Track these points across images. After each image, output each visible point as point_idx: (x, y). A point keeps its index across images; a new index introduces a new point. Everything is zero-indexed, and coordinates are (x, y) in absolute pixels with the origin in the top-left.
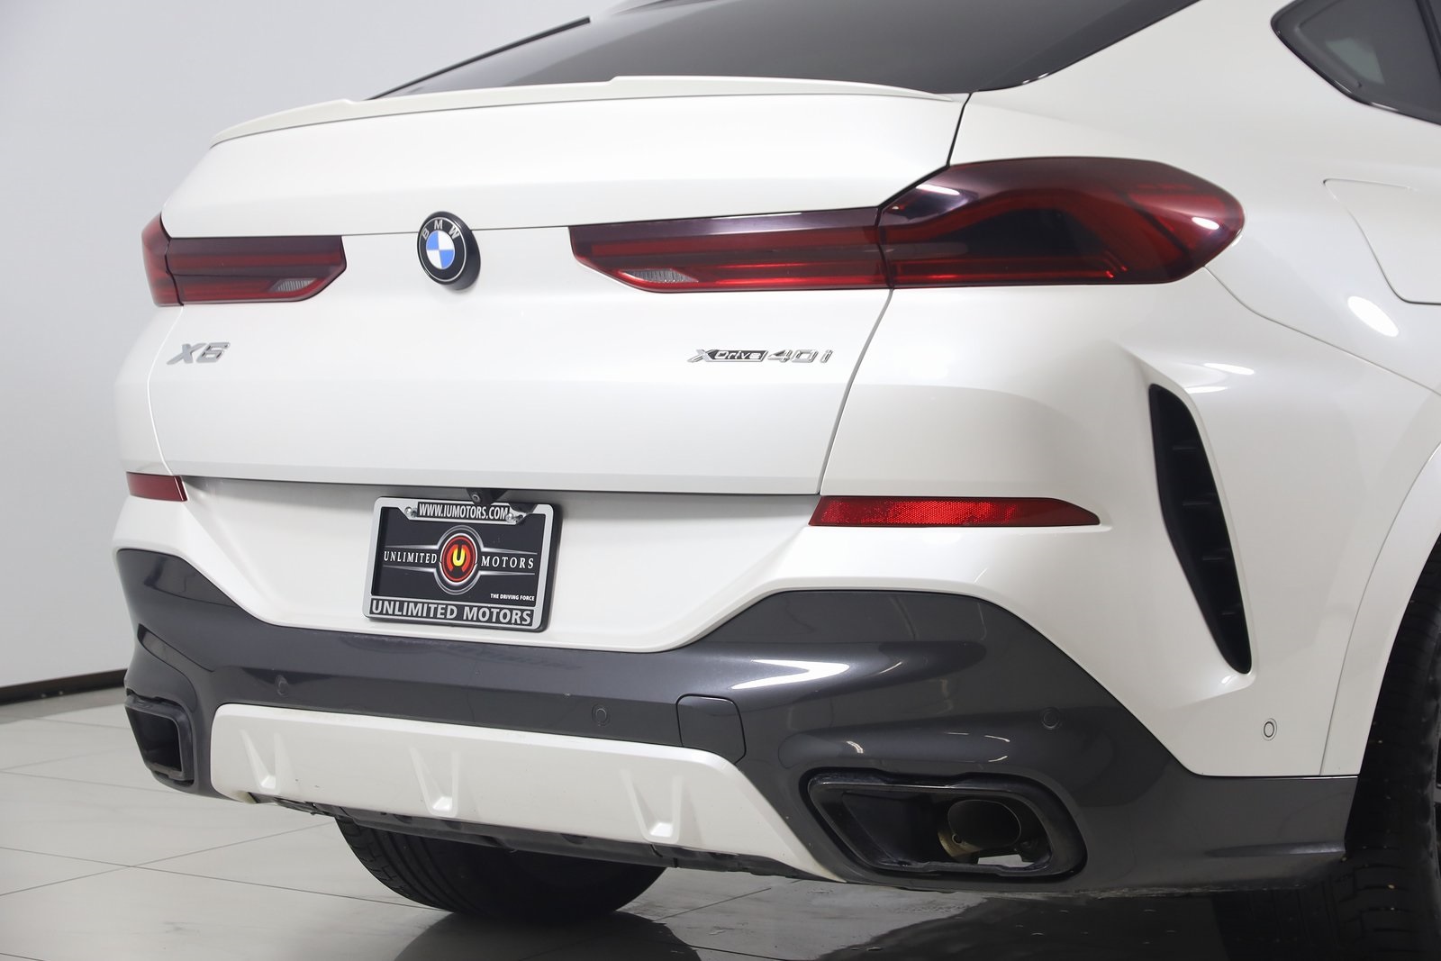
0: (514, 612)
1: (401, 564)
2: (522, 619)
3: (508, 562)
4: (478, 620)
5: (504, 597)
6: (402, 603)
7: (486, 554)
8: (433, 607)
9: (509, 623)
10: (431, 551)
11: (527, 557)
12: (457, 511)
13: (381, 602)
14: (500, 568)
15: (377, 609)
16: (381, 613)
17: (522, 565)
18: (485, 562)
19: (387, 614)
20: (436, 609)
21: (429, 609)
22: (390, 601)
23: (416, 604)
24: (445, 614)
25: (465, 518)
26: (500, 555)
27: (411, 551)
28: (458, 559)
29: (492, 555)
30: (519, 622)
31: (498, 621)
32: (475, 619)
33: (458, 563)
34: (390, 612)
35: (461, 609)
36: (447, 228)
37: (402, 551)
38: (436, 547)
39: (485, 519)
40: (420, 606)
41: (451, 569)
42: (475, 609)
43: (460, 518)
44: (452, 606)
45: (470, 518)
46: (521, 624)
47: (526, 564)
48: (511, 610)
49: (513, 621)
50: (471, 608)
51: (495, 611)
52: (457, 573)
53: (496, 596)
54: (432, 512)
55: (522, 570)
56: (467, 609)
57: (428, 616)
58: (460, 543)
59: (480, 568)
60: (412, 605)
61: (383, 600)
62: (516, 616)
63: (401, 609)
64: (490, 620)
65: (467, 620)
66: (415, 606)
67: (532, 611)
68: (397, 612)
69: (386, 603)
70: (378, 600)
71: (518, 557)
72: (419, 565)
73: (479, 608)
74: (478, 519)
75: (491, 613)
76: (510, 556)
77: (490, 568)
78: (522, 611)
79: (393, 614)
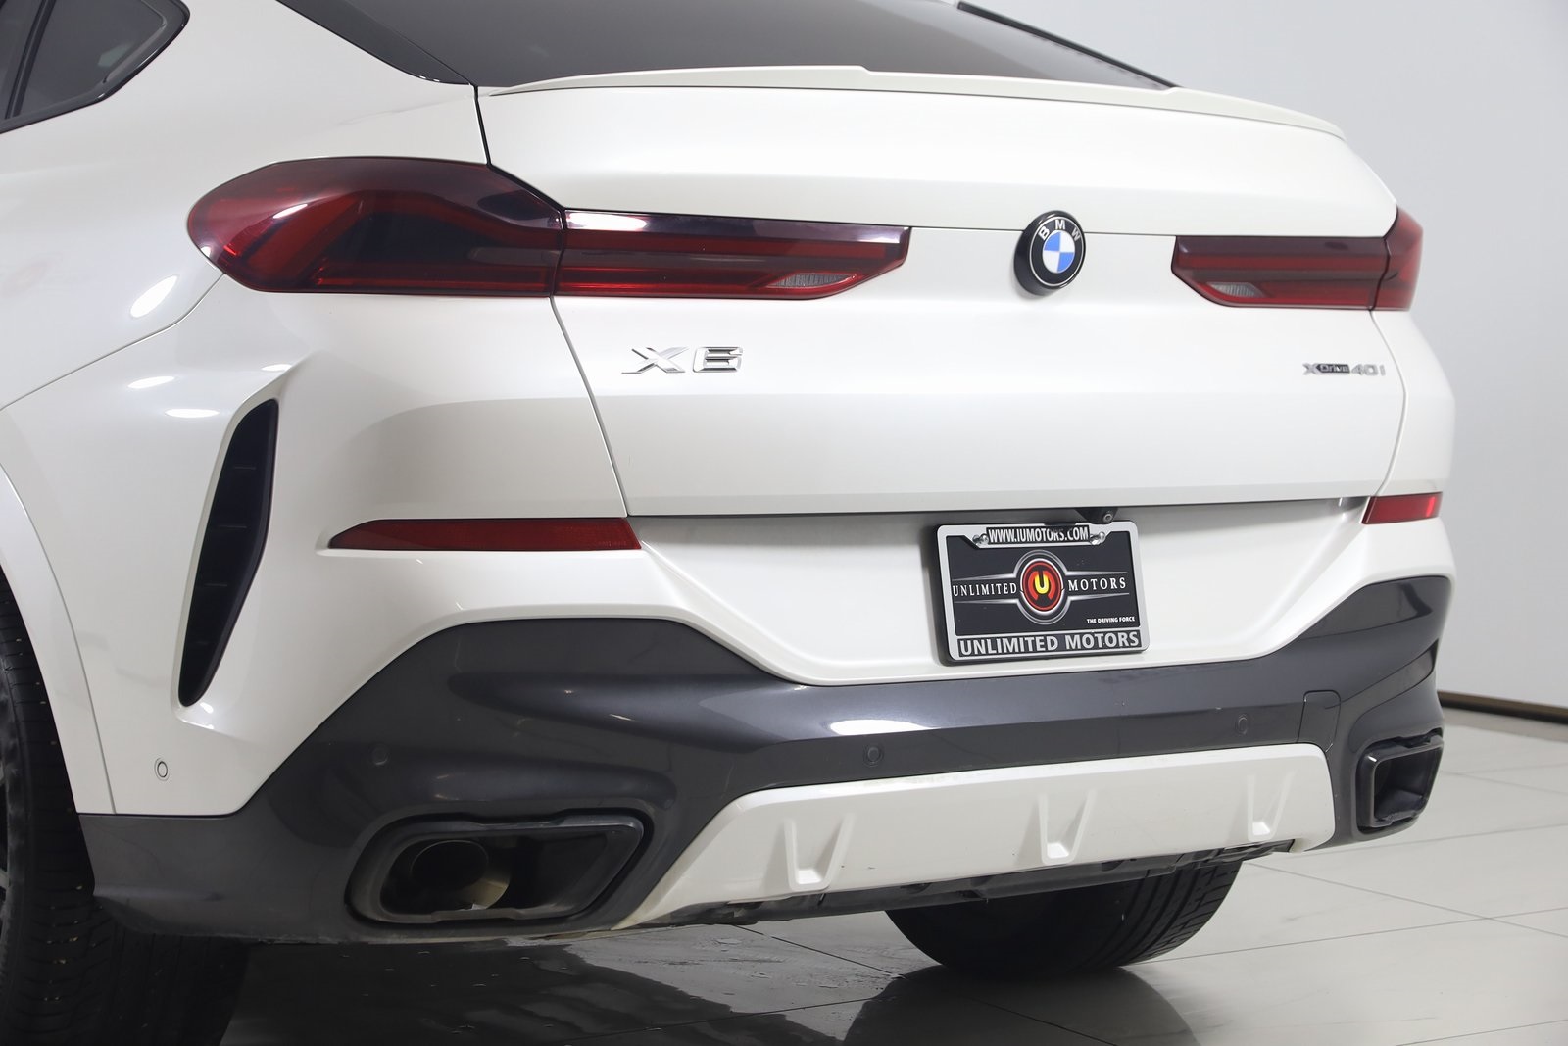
0: (1120, 635)
1: (976, 597)
2: (1129, 640)
3: (1097, 584)
4: (1083, 648)
5: (1103, 620)
6: (994, 641)
7: (1072, 578)
8: (1030, 640)
9: (1117, 646)
10: (1009, 581)
11: (1117, 577)
12: (1031, 535)
13: (969, 642)
14: (1090, 591)
15: (967, 650)
16: (973, 654)
17: (1114, 585)
18: (1073, 586)
19: (980, 654)
20: (1034, 642)
21: (1026, 643)
22: (979, 640)
23: (1010, 639)
24: (1045, 646)
25: (1042, 541)
26: (1088, 578)
27: (985, 583)
28: (1042, 585)
29: (1080, 579)
30: (1127, 644)
31: (1105, 646)
32: (1079, 647)
33: (1043, 591)
34: (983, 651)
35: (1061, 639)
36: (1069, 229)
37: (974, 583)
38: (1013, 576)
39: (1064, 541)
40: (1015, 640)
41: (1036, 597)
42: (1077, 637)
43: (1036, 542)
44: (1051, 637)
45: (1047, 541)
46: (1130, 647)
47: (1118, 584)
48: (1116, 633)
49: (1121, 645)
50: (1072, 636)
51: (1099, 636)
52: (1043, 601)
53: (1093, 621)
54: (1002, 537)
55: (1115, 591)
56: (1068, 638)
57: (1027, 651)
58: (1040, 569)
59: (1069, 593)
60: (1005, 641)
61: (972, 640)
62: (1123, 639)
63: (994, 647)
64: (1096, 646)
65: (1071, 649)
66: (1010, 642)
67: (1138, 632)
68: (990, 651)
69: (976, 643)
70: (966, 641)
71: (1108, 577)
72: (997, 596)
73: (1081, 635)
74: (1057, 542)
75: (1096, 639)
76: (1099, 578)
77: (1080, 592)
78: (1128, 633)
79: (987, 654)
